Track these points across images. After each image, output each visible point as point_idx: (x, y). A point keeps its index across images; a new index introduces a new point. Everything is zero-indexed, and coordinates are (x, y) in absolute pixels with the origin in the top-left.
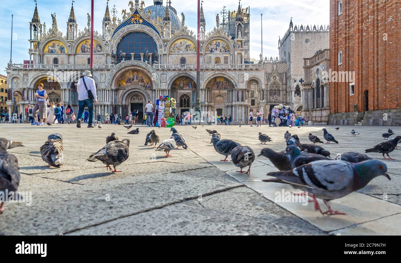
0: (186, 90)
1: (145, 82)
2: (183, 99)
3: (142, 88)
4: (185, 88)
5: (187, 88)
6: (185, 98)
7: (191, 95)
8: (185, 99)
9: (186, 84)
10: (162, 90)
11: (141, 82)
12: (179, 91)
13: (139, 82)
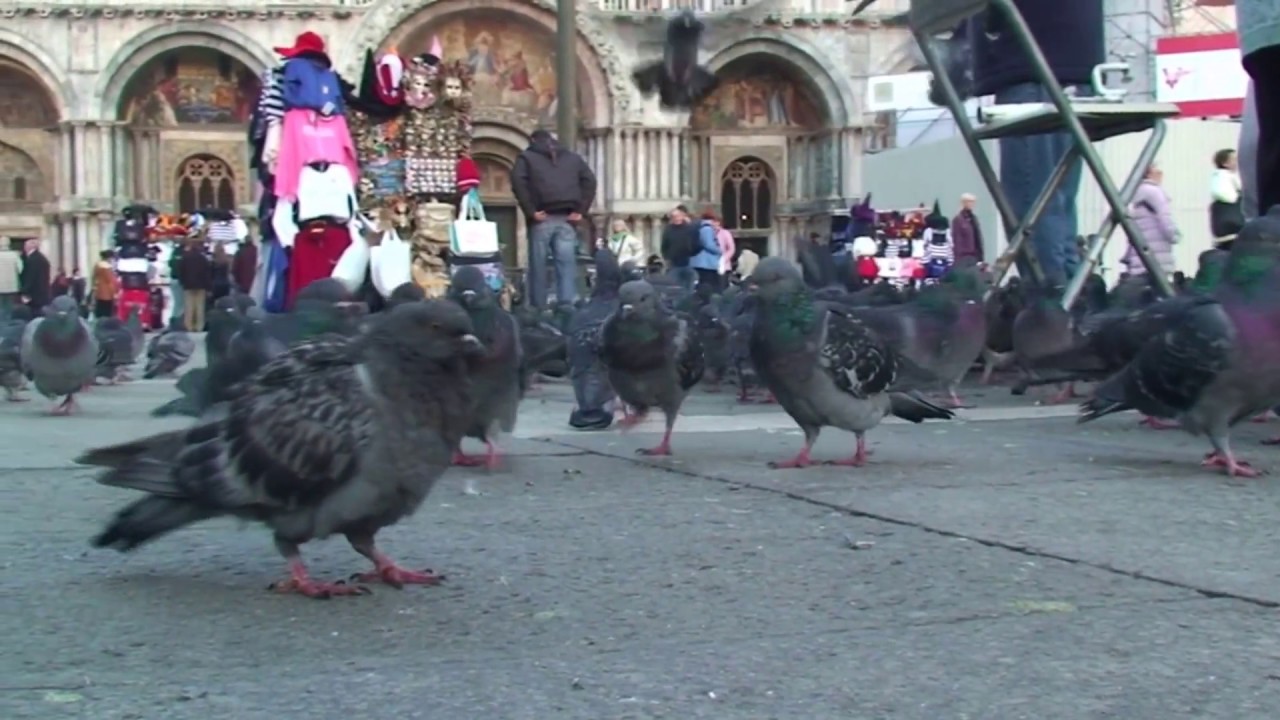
0: (757, 131)
1: (538, 88)
2: (738, 181)
3: (520, 120)
4: (746, 123)
5: (760, 121)
6: (746, 175)
7: (780, 159)
8: (746, 184)
9: (754, 102)
10: (647, 133)
11: (516, 88)
12: (717, 140)
13: (501, 85)
